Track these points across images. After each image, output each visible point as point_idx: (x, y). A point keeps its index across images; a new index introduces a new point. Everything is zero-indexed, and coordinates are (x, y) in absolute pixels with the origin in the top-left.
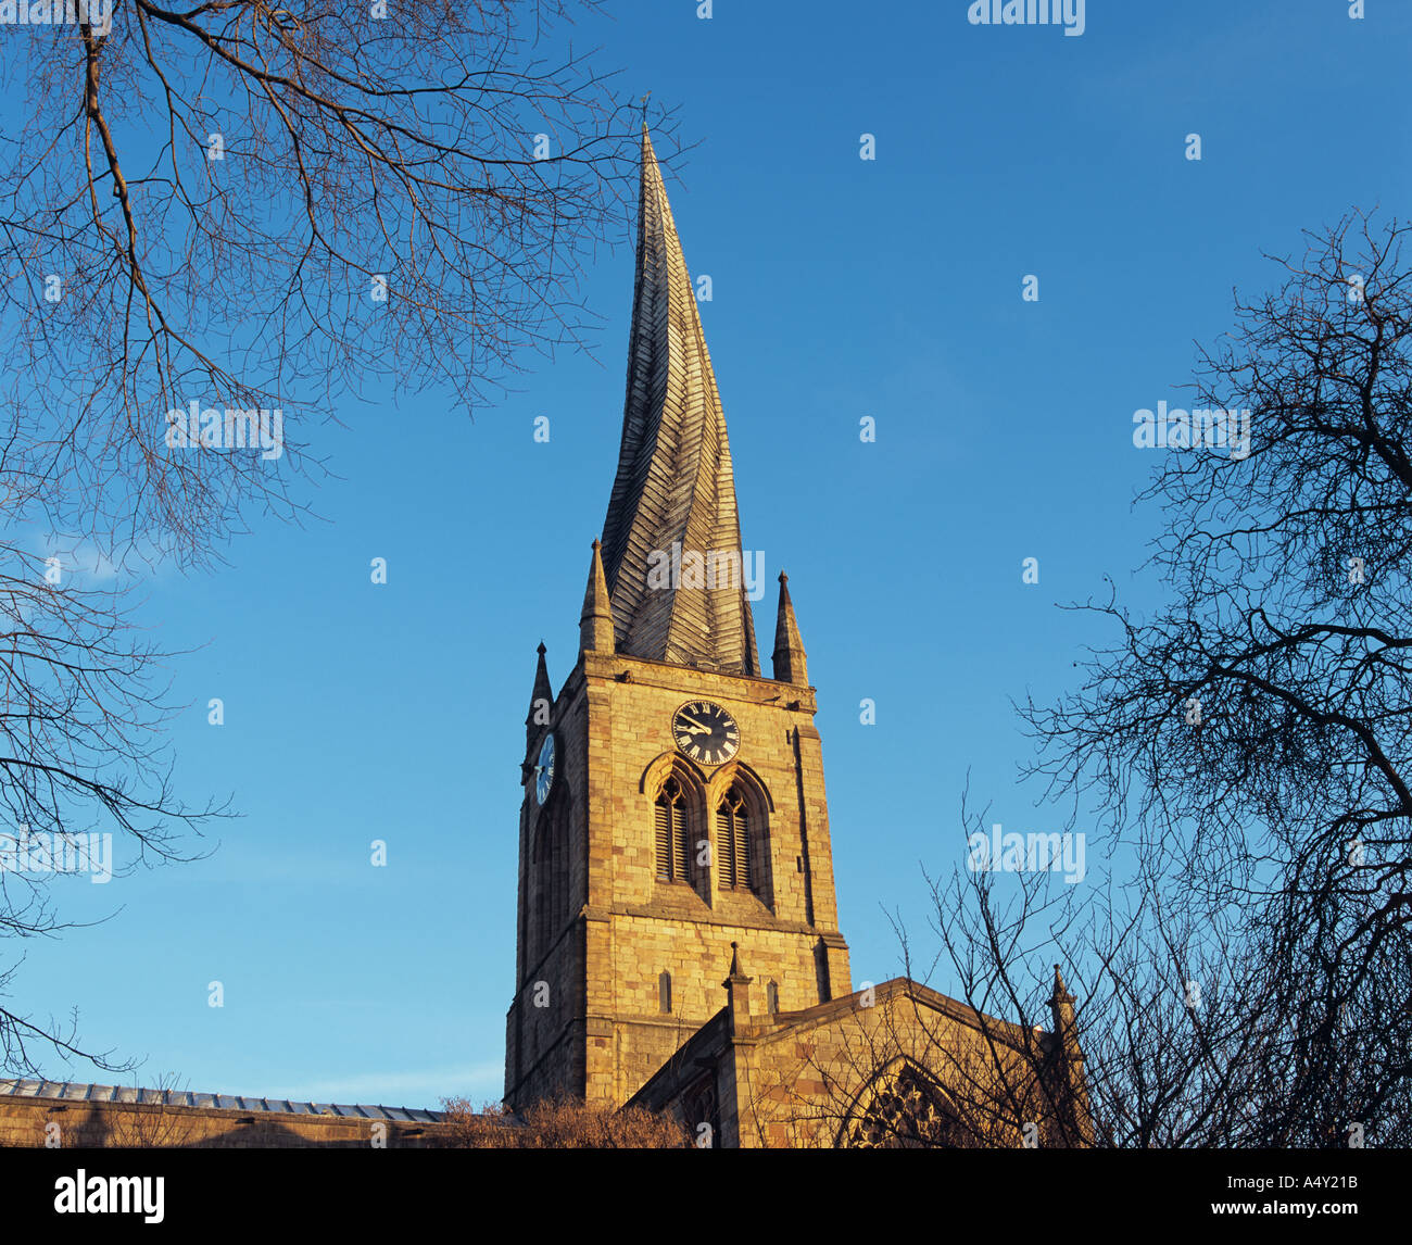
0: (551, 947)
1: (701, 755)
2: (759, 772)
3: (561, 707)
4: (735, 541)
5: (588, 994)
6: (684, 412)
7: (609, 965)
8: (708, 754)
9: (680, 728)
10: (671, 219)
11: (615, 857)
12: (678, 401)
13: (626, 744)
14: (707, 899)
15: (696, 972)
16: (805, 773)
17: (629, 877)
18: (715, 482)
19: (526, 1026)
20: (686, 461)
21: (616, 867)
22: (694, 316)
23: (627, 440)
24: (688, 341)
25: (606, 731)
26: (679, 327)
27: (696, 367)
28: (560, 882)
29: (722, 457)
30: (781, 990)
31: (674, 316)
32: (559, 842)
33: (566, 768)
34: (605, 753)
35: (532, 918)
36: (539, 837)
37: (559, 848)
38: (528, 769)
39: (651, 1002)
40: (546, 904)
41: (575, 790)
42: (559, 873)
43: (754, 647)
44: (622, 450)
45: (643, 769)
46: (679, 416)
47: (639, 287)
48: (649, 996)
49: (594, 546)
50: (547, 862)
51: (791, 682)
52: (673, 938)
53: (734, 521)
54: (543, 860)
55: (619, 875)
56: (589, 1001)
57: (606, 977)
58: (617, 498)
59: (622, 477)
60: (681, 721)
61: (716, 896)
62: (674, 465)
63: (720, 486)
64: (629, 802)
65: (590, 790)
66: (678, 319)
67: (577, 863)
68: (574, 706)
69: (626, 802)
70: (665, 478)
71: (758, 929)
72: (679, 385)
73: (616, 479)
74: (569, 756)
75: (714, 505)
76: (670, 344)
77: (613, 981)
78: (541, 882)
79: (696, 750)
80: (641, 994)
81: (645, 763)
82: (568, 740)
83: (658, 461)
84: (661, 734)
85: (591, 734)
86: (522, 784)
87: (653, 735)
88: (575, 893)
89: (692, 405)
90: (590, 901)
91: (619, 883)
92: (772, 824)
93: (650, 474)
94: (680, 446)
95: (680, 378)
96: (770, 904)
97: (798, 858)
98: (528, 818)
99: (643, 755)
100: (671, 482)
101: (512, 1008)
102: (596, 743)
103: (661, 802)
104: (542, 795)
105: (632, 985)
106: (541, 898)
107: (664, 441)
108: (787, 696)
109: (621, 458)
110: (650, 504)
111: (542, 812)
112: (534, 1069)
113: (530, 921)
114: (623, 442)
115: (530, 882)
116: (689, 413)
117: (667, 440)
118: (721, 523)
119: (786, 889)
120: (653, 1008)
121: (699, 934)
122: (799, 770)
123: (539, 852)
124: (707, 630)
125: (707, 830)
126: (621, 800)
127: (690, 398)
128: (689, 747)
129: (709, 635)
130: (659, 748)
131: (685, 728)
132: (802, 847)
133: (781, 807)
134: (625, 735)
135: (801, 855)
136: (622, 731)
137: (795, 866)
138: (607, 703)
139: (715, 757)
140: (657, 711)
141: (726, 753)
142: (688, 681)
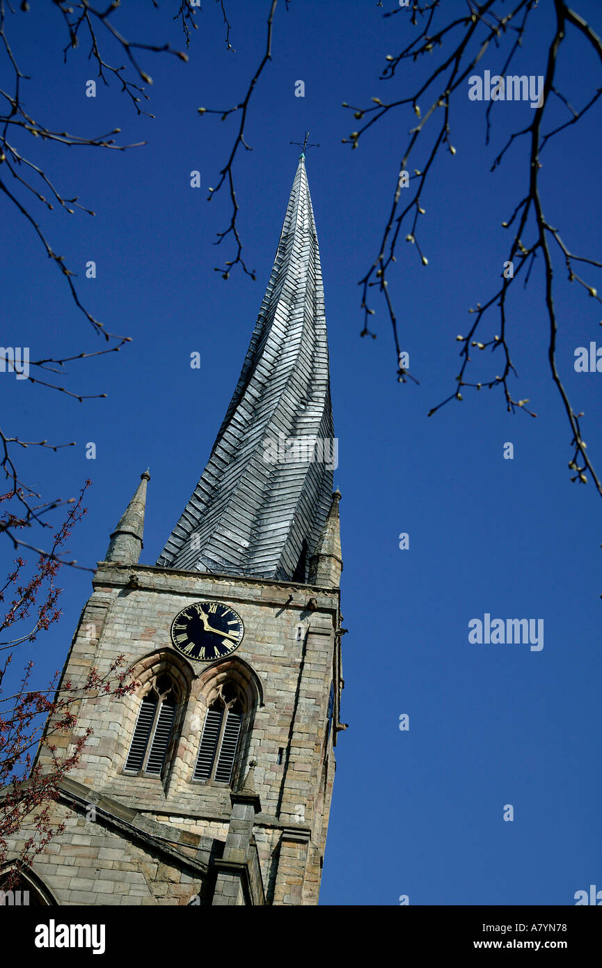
1: (195, 652)
8: (203, 650)
9: (179, 626)
45: (130, 664)
79: (191, 646)
84: (159, 632)
87: (149, 633)
97: (281, 750)
102: (82, 641)
128: (184, 644)
130: (151, 645)
131: (184, 627)
132: (286, 739)
133: (273, 699)
134: (120, 635)
135: (285, 746)
136: (117, 630)
137: (276, 757)
138: (106, 605)
139: (210, 653)
140: (160, 612)
141: (223, 649)
142: (199, 585)
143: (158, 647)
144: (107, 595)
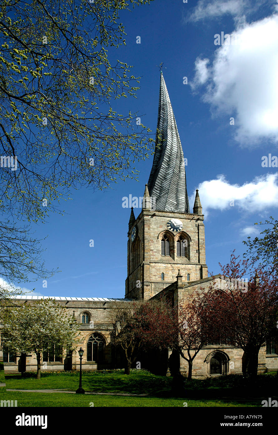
0: (136, 268)
1: (173, 230)
2: (188, 233)
3: (137, 221)
4: (185, 182)
5: (144, 277)
6: (172, 151)
7: (149, 272)
8: (175, 230)
9: (168, 225)
10: (169, 99)
11: (151, 252)
12: (170, 149)
13: (154, 229)
14: (174, 258)
15: (170, 273)
16: (200, 233)
17: (154, 255)
18: (179, 168)
19: (130, 283)
20: (172, 164)
21: (151, 253)
22: (175, 126)
23: (155, 159)
24: (173, 133)
25: (149, 226)
26: (171, 129)
27: (175, 140)
28: (137, 256)
29: (182, 162)
30: (191, 276)
31: (169, 126)
32: (137, 248)
33: (139, 234)
34: (149, 231)
35: (131, 263)
36: (132, 248)
37: (137, 250)
38: (129, 234)
39: (159, 279)
40: (134, 260)
41: (141, 238)
42: (137, 255)
43: (188, 206)
44: (154, 161)
45: (158, 234)
46: (170, 152)
47: (159, 119)
48: (159, 277)
49: (146, 185)
50: (134, 252)
51: (198, 214)
52: (165, 267)
53: (185, 177)
54: (133, 252)
55: (152, 255)
56: (145, 279)
57: (149, 274)
58: (152, 173)
59: (154, 168)
60: (168, 223)
61: (176, 258)
62: (168, 165)
63: (181, 169)
64: (155, 241)
65: (145, 239)
66: (171, 127)
67: (142, 253)
68: (141, 221)
69: (154, 241)
70: (165, 168)
71: (186, 264)
72: (170, 145)
73: (152, 169)
74: (139, 231)
75: (179, 174)
76: (168, 134)
77: (150, 275)
78: (133, 256)
79: (172, 229)
80: (157, 277)
81: (159, 232)
82: (139, 228)
83: (164, 164)
84: (163, 226)
85: (145, 227)
86: (128, 237)
87: (161, 227)
88: (141, 259)
89: (174, 149)
90: (145, 260)
91: (152, 257)
92: (190, 244)
93: (161, 167)
94: (170, 160)
95: (171, 143)
96: (189, 259)
97: (197, 250)
98: (129, 243)
99: (158, 231)
100: (167, 169)
101: (127, 279)
102: (146, 229)
103: (163, 240)
104: (133, 239)
105: (155, 276)
106: (133, 259)
107: (166, 159)
108: (196, 217)
109: (153, 163)
110: (161, 174)
111: (133, 243)
112: (132, 290)
113: (130, 264)
114: (154, 159)
115: (130, 256)
116: (173, 152)
117: (166, 158)
118: (181, 178)
119: (193, 256)
120: (160, 280)
121: (171, 266)
122: (198, 233)
123: (132, 250)
124: (176, 203)
125: (174, 246)
126: (153, 240)
127: (173, 148)
128: (170, 229)
129: (176, 204)
130: (162, 229)
131: (169, 225)
132: (198, 248)
133: (193, 240)
134: (154, 227)
135: (198, 249)
136: (153, 226)
137: (196, 252)
138: (149, 220)
139: (177, 231)
140: (162, 221)
141: (180, 230)
142: (171, 215)
143: (164, 230)
144: (148, 218)
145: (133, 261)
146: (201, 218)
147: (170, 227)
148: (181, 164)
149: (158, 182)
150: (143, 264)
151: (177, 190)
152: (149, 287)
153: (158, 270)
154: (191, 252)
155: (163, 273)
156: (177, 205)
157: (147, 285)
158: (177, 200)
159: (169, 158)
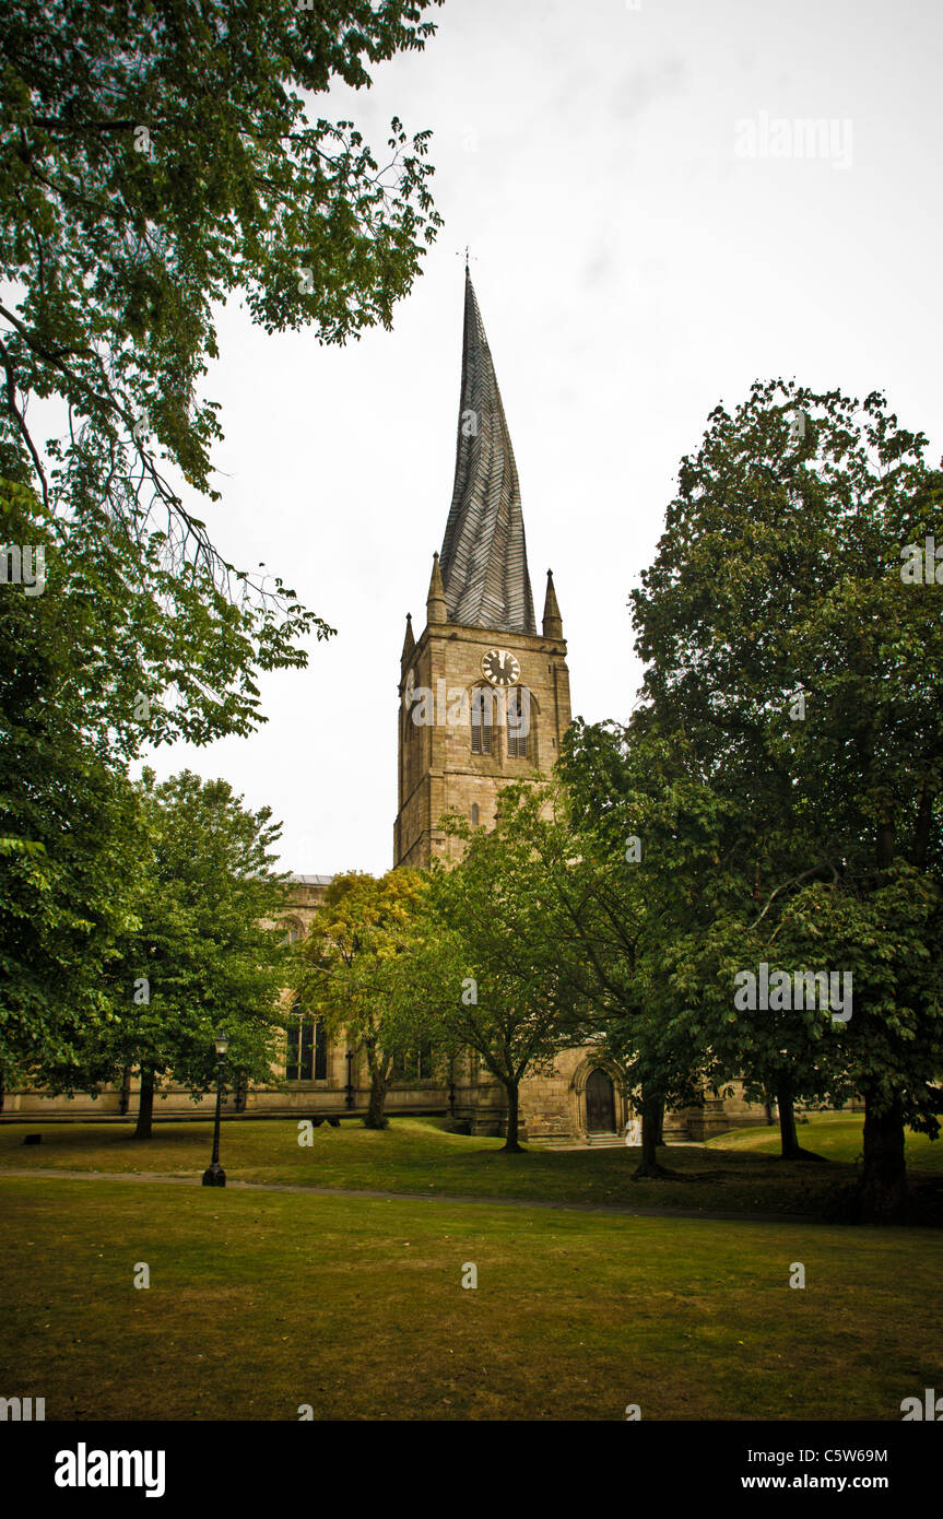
0: (414, 789)
1: (498, 682)
2: (531, 691)
5: (433, 815)
7: (443, 798)
8: (502, 681)
9: (486, 665)
11: (447, 742)
13: (454, 676)
14: (500, 764)
15: (493, 804)
16: (558, 690)
17: (455, 752)
18: (510, 513)
19: (404, 831)
21: (447, 746)
25: (442, 668)
28: (417, 753)
37: (417, 734)
38: (402, 688)
40: (412, 765)
42: (417, 748)
43: (532, 615)
48: (467, 815)
49: (436, 556)
51: (551, 639)
52: (480, 785)
55: (450, 751)
57: (443, 807)
59: (454, 510)
60: (487, 661)
61: (505, 761)
62: (485, 503)
67: (426, 745)
68: (425, 653)
71: (529, 780)
73: (451, 510)
74: (422, 683)
75: (509, 528)
77: (447, 809)
78: (410, 752)
79: (495, 679)
82: (421, 673)
83: (475, 499)
84: (475, 669)
85: (433, 669)
86: (399, 696)
87: (470, 670)
88: (426, 760)
89: (497, 465)
90: (434, 765)
91: (450, 755)
92: (538, 720)
93: (471, 508)
94: (488, 491)
96: (536, 765)
97: (554, 739)
98: (402, 716)
99: (465, 680)
100: (483, 512)
101: (396, 820)
102: (436, 675)
106: (410, 761)
107: (480, 487)
108: (549, 647)
110: (470, 527)
112: (408, 851)
113: (404, 773)
119: (545, 756)
121: (495, 784)
122: (555, 688)
128: (491, 677)
129: (504, 609)
131: (490, 666)
132: (555, 733)
133: (544, 710)
134: (453, 671)
135: (555, 737)
136: (451, 668)
138: (442, 651)
139: (506, 683)
140: (472, 656)
141: (512, 680)
142: (491, 638)
144: (440, 645)
145: (409, 768)
146: (559, 650)
147: (489, 673)
148: (512, 502)
149: (463, 546)
150: (430, 777)
151: (505, 571)
152: (443, 848)
153: (464, 795)
154: (540, 746)
155: (475, 805)
156: (507, 610)
157: (439, 841)
158: (506, 598)
159: (487, 485)
